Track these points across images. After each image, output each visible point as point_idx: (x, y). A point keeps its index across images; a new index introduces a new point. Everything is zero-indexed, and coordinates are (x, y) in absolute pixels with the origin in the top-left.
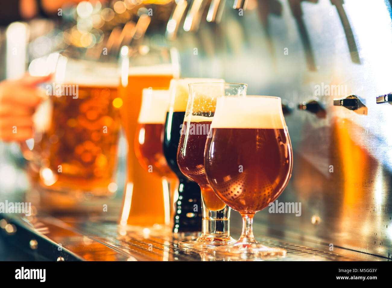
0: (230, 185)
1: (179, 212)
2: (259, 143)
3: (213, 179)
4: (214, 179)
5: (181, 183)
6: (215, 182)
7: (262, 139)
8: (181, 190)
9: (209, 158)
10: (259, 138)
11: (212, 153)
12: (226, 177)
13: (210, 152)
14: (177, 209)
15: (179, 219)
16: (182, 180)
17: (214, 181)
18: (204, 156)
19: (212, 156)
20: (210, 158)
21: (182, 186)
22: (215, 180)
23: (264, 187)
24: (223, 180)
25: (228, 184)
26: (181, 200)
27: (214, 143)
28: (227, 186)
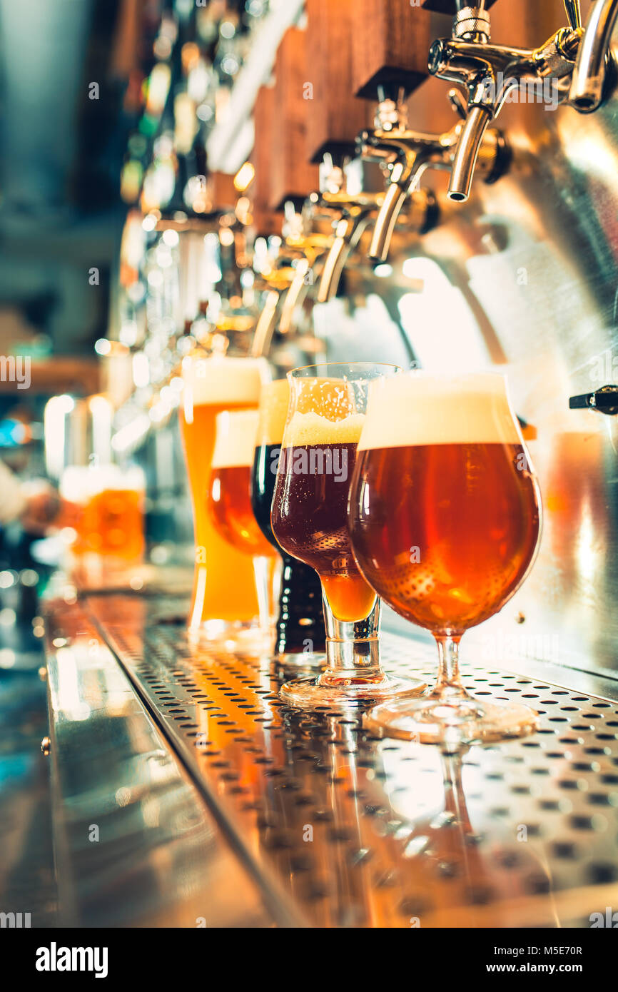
0: (410, 572)
1: (285, 617)
2: (472, 478)
3: (369, 560)
4: (373, 558)
5: (286, 565)
6: (374, 565)
7: (478, 468)
8: (287, 576)
9: (359, 516)
10: (473, 467)
11: (367, 504)
12: (400, 556)
13: (361, 504)
14: (282, 613)
15: (286, 628)
16: (288, 560)
17: (373, 562)
18: (348, 513)
19: (367, 512)
20: (361, 517)
21: (288, 570)
22: (375, 561)
23: (488, 577)
24: (393, 562)
25: (407, 571)
26: (288, 596)
27: (367, 486)
28: (404, 575)
